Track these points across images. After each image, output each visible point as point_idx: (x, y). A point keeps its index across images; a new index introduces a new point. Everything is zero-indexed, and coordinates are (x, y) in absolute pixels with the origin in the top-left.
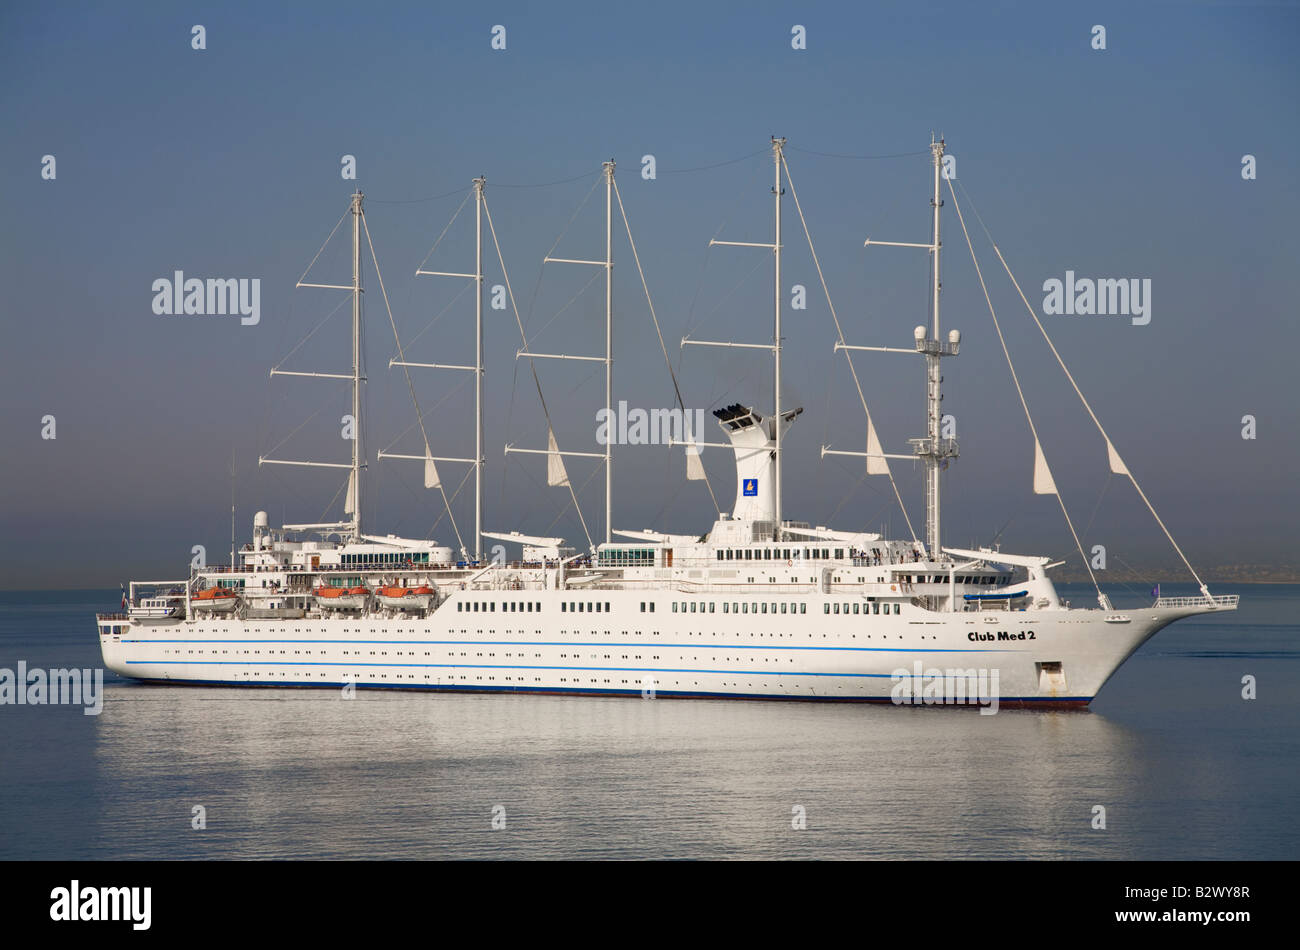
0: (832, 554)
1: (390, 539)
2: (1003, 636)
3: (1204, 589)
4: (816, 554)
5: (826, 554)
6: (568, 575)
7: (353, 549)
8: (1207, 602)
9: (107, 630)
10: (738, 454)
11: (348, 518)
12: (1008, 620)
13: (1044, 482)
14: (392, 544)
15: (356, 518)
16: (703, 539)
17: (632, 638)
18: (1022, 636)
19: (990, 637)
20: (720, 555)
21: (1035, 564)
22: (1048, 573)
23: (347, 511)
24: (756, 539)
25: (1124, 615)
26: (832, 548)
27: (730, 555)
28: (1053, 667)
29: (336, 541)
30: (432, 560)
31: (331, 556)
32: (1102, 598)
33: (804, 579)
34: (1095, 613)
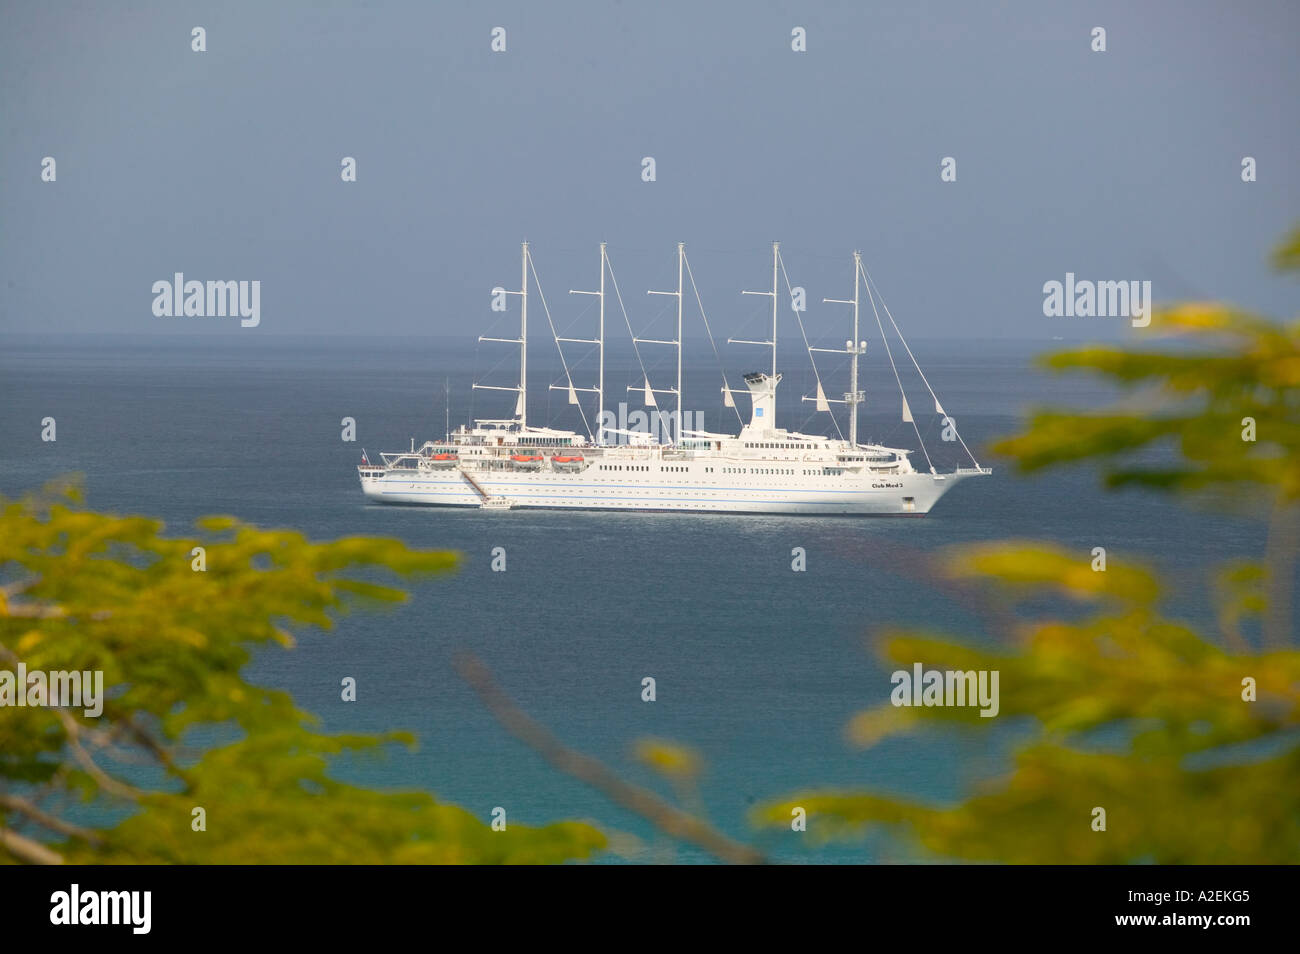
0: (805, 446)
1: (545, 430)
2: (888, 486)
3: (977, 465)
4: (798, 446)
5: (802, 446)
6: (664, 453)
7: (525, 434)
8: (979, 471)
9: (368, 475)
10: (754, 398)
11: (519, 417)
12: (890, 478)
13: (908, 416)
14: (546, 433)
15: (524, 417)
16: (737, 437)
17: (700, 485)
18: (897, 486)
19: (882, 486)
20: (747, 446)
21: (902, 453)
22: (909, 457)
23: (517, 414)
24: (765, 437)
25: (942, 477)
26: (806, 443)
27: (752, 445)
28: (909, 499)
29: (515, 428)
30: (573, 442)
31: (511, 438)
32: (932, 469)
33: (791, 458)
34: (928, 475)
